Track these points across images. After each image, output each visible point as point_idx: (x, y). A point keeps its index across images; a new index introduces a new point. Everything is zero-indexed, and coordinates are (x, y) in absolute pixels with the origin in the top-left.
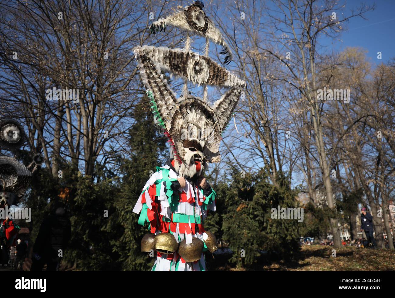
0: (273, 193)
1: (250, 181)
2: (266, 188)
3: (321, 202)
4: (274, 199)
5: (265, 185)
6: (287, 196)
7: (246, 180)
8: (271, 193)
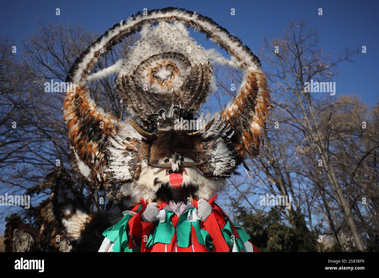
0: (289, 236)
1: (261, 223)
2: (280, 230)
3: (348, 244)
4: (292, 244)
5: (279, 227)
6: (307, 239)
7: (255, 222)
8: (286, 236)
